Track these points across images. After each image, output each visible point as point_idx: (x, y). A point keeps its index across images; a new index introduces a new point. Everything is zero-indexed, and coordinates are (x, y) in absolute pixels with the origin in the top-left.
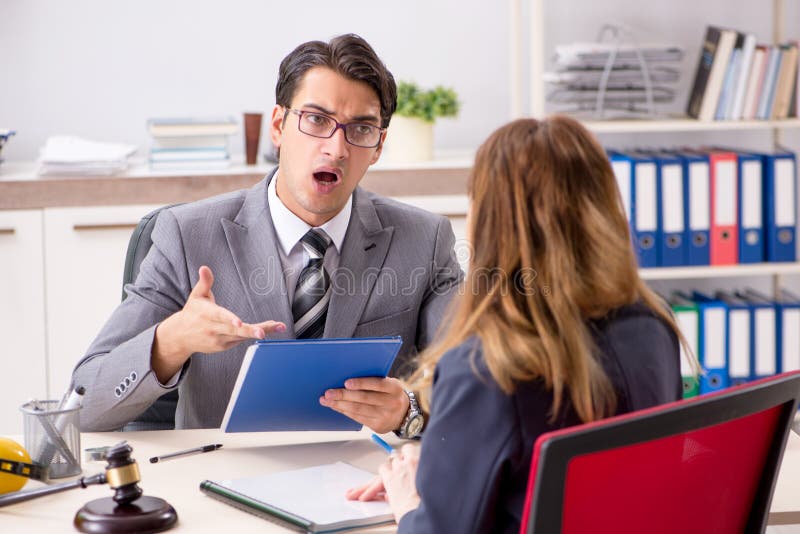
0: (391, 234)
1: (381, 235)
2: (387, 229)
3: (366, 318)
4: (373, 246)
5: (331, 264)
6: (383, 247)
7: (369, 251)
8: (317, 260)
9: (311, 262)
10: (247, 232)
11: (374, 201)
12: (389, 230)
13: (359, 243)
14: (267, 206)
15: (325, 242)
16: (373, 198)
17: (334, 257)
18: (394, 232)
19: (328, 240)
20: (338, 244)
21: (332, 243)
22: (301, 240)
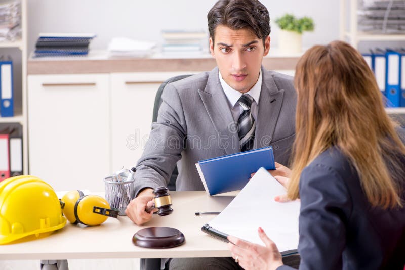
0: (283, 94)
1: (278, 94)
2: (280, 91)
3: (274, 139)
4: (275, 100)
5: (254, 111)
6: (279, 100)
7: (273, 103)
8: (248, 110)
9: (244, 112)
10: (211, 96)
11: (273, 76)
12: (282, 91)
13: (267, 100)
14: (220, 82)
15: (250, 100)
16: (272, 74)
17: (255, 107)
18: (284, 92)
19: (252, 99)
20: (257, 100)
21: (254, 100)
22: (238, 101)
